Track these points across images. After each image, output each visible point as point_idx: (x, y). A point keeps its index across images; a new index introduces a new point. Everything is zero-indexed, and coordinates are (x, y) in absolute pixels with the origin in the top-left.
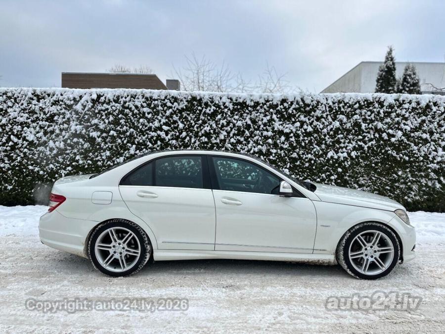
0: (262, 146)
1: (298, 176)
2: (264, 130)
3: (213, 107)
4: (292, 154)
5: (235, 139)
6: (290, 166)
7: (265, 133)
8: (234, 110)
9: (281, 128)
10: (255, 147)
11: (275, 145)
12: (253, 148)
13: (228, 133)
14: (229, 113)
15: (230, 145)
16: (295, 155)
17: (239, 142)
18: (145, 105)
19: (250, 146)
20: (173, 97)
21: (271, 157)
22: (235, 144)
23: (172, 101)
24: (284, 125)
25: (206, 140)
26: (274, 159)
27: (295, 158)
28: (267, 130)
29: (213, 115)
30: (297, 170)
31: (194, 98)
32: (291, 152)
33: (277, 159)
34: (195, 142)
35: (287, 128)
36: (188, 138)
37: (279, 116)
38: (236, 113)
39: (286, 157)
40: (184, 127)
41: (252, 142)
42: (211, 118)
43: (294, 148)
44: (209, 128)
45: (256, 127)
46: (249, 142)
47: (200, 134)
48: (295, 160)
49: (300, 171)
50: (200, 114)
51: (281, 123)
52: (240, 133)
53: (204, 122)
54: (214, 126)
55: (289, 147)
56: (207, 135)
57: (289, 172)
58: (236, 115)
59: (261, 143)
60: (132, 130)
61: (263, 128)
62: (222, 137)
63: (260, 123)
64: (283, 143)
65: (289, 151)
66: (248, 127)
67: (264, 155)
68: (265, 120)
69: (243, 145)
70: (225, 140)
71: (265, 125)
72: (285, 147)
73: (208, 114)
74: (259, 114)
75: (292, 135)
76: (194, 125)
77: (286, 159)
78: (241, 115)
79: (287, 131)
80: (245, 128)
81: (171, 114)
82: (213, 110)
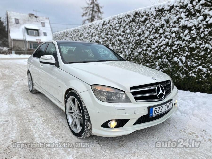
0: (169, 39)
1: (193, 63)
2: (173, 27)
3: (145, 17)
4: (191, 44)
5: (153, 36)
6: (187, 55)
7: (173, 29)
8: (157, 15)
9: (186, 23)
10: (164, 40)
11: (179, 38)
12: (163, 41)
13: (150, 32)
14: (153, 19)
15: (149, 41)
16: (193, 45)
17: (155, 38)
18: (117, 22)
19: (161, 40)
20: (128, 15)
21: (174, 48)
22: (153, 39)
23: (127, 18)
24: (189, 21)
25: (139, 38)
26: (176, 49)
27: (193, 48)
28: (175, 27)
29: (145, 21)
30: (194, 58)
31: (136, 14)
32: (191, 43)
33: (178, 49)
34: (133, 40)
35: (191, 22)
36: (131, 38)
37: (187, 13)
38: (157, 17)
39: (186, 47)
40: (130, 32)
41: (163, 37)
42: (143, 24)
43: (193, 39)
44: (141, 30)
45: (168, 25)
46: (161, 37)
47: (136, 35)
48: (193, 49)
49: (196, 59)
50: (138, 22)
51: (188, 19)
52: (157, 31)
53: (139, 27)
54: (144, 29)
55: (189, 39)
56: (139, 35)
57: (186, 59)
58: (158, 19)
59: (169, 37)
60: (111, 37)
61: (172, 26)
62: (146, 36)
63: (171, 22)
64: (185, 36)
65: (189, 42)
66: (163, 26)
67: (169, 46)
68: (175, 19)
69: (158, 39)
70: (147, 38)
71: (174, 23)
72: (186, 38)
73: (142, 22)
74: (171, 15)
75: (194, 28)
76: (135, 30)
77: (186, 49)
78: (160, 19)
79: (190, 25)
80: (161, 27)
81: (126, 25)
82: (145, 18)
